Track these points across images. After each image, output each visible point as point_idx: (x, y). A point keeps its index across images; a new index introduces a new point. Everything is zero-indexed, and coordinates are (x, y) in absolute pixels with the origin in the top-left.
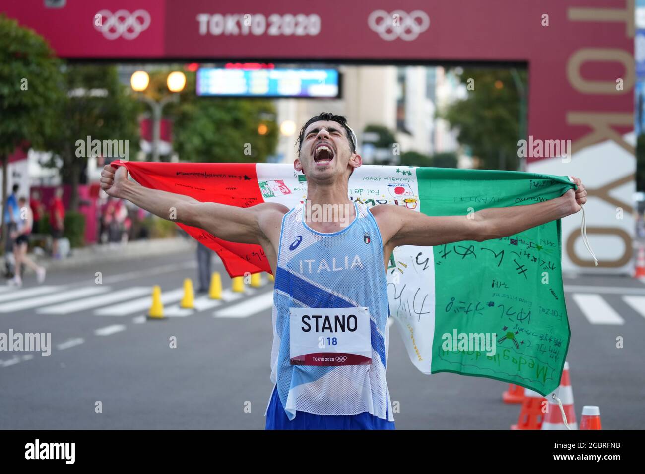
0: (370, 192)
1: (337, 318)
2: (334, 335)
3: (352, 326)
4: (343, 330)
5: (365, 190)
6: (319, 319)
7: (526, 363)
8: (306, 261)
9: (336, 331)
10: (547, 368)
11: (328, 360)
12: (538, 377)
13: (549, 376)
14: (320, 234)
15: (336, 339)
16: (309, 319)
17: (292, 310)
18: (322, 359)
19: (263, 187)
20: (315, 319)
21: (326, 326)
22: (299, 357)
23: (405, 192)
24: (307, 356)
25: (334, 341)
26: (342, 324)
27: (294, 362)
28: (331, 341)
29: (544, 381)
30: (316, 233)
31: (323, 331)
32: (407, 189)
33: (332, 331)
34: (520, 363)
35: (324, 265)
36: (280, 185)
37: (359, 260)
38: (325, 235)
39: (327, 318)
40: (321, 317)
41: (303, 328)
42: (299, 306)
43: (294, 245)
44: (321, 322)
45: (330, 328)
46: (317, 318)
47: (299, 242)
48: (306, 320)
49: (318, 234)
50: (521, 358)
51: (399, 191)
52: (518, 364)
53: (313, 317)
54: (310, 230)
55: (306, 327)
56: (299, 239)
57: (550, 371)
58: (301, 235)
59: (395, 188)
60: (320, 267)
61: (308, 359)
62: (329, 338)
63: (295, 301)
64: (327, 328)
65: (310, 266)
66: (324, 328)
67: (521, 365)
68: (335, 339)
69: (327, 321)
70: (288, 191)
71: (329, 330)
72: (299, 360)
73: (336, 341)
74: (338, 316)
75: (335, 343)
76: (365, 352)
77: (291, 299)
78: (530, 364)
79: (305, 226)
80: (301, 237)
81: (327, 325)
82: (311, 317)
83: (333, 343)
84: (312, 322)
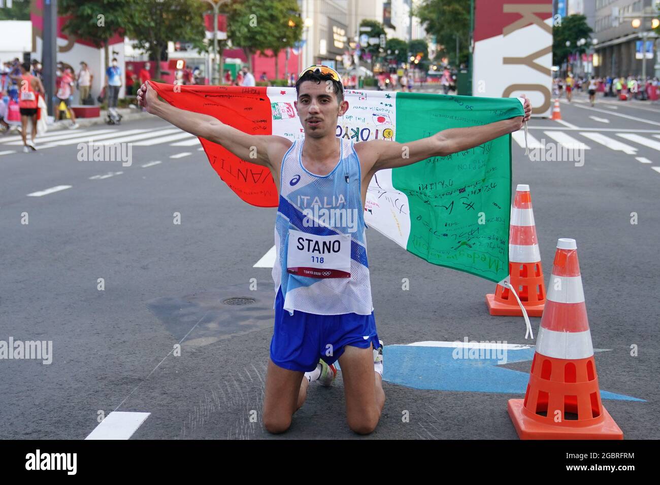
0: (357, 118)
1: (325, 243)
2: (321, 255)
3: (336, 249)
4: (329, 252)
5: (354, 117)
6: (311, 242)
7: (479, 257)
9: (323, 253)
10: (498, 261)
11: (316, 273)
12: (490, 267)
13: (500, 267)
14: (314, 176)
15: (323, 258)
17: (291, 231)
18: (312, 272)
19: (274, 107)
20: (308, 241)
22: (293, 268)
23: (386, 121)
24: (299, 268)
25: (321, 260)
26: (328, 247)
27: (289, 271)
28: (319, 260)
29: (497, 271)
30: (311, 175)
31: (313, 252)
32: (387, 119)
33: (320, 253)
34: (474, 258)
36: (287, 106)
38: (318, 177)
39: (317, 242)
40: (312, 241)
41: (298, 247)
42: (296, 230)
43: (294, 181)
44: (312, 244)
45: (319, 250)
46: (309, 241)
47: (298, 180)
48: (301, 241)
49: (313, 175)
50: (474, 253)
51: (381, 120)
52: (473, 258)
53: (306, 240)
54: (307, 172)
55: (301, 247)
56: (298, 177)
57: (501, 263)
58: (300, 175)
59: (378, 117)
61: (300, 271)
62: (317, 258)
63: (293, 226)
64: (316, 250)
66: (314, 249)
67: (475, 259)
69: (317, 245)
70: (292, 114)
72: (293, 271)
75: (322, 261)
76: (345, 268)
77: (290, 224)
78: (482, 258)
79: (303, 168)
81: (317, 248)
82: (305, 240)
84: (305, 243)
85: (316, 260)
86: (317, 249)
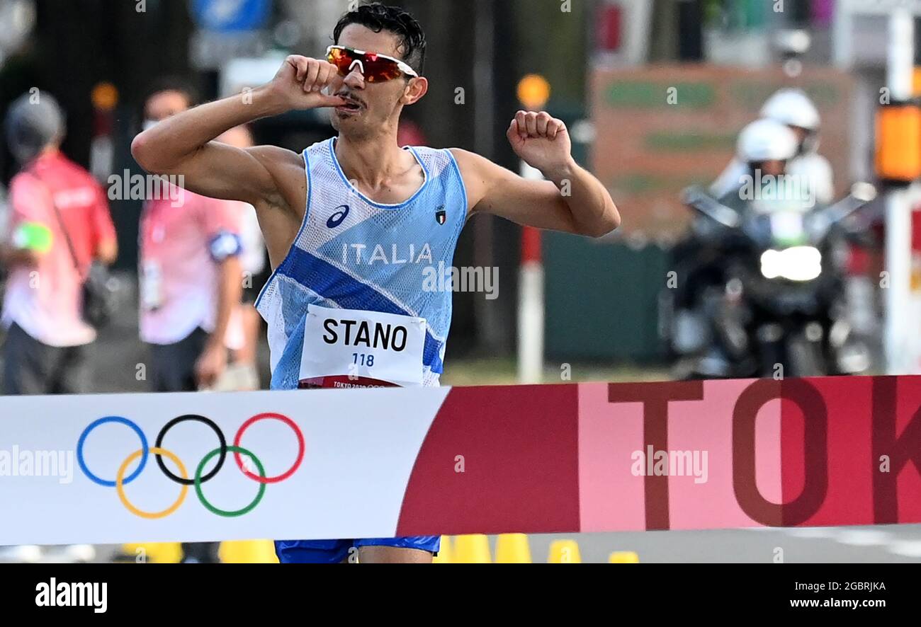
1: (379, 327)
3: (398, 344)
4: (385, 347)
6: (351, 325)
8: (353, 246)
9: (375, 346)
14: (376, 205)
15: (373, 358)
16: (335, 324)
17: (311, 307)
20: (345, 325)
21: (361, 337)
22: (312, 379)
24: (326, 378)
25: (369, 360)
26: (385, 337)
27: (304, 385)
28: (366, 359)
31: (356, 344)
35: (379, 254)
37: (429, 251)
38: (383, 207)
39: (364, 325)
41: (325, 337)
43: (335, 219)
44: (354, 330)
45: (367, 340)
46: (348, 323)
47: (344, 215)
48: (330, 325)
49: (373, 205)
53: (343, 322)
55: (331, 337)
56: (343, 210)
58: (349, 205)
60: (374, 258)
62: (363, 355)
63: (316, 295)
64: (363, 340)
65: (359, 253)
66: (358, 339)
68: (371, 358)
69: (364, 331)
71: (365, 343)
72: (311, 384)
73: (372, 361)
74: (380, 324)
75: (370, 363)
77: (310, 293)
80: (347, 207)
81: (363, 336)
82: (339, 322)
83: (368, 362)
85: (360, 358)
86: (365, 337)
